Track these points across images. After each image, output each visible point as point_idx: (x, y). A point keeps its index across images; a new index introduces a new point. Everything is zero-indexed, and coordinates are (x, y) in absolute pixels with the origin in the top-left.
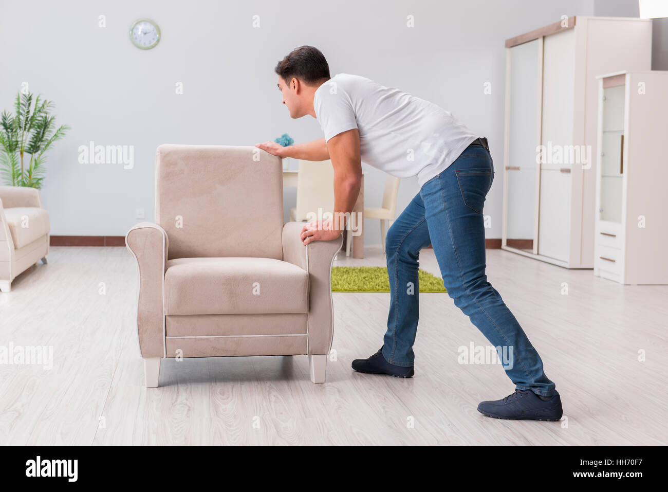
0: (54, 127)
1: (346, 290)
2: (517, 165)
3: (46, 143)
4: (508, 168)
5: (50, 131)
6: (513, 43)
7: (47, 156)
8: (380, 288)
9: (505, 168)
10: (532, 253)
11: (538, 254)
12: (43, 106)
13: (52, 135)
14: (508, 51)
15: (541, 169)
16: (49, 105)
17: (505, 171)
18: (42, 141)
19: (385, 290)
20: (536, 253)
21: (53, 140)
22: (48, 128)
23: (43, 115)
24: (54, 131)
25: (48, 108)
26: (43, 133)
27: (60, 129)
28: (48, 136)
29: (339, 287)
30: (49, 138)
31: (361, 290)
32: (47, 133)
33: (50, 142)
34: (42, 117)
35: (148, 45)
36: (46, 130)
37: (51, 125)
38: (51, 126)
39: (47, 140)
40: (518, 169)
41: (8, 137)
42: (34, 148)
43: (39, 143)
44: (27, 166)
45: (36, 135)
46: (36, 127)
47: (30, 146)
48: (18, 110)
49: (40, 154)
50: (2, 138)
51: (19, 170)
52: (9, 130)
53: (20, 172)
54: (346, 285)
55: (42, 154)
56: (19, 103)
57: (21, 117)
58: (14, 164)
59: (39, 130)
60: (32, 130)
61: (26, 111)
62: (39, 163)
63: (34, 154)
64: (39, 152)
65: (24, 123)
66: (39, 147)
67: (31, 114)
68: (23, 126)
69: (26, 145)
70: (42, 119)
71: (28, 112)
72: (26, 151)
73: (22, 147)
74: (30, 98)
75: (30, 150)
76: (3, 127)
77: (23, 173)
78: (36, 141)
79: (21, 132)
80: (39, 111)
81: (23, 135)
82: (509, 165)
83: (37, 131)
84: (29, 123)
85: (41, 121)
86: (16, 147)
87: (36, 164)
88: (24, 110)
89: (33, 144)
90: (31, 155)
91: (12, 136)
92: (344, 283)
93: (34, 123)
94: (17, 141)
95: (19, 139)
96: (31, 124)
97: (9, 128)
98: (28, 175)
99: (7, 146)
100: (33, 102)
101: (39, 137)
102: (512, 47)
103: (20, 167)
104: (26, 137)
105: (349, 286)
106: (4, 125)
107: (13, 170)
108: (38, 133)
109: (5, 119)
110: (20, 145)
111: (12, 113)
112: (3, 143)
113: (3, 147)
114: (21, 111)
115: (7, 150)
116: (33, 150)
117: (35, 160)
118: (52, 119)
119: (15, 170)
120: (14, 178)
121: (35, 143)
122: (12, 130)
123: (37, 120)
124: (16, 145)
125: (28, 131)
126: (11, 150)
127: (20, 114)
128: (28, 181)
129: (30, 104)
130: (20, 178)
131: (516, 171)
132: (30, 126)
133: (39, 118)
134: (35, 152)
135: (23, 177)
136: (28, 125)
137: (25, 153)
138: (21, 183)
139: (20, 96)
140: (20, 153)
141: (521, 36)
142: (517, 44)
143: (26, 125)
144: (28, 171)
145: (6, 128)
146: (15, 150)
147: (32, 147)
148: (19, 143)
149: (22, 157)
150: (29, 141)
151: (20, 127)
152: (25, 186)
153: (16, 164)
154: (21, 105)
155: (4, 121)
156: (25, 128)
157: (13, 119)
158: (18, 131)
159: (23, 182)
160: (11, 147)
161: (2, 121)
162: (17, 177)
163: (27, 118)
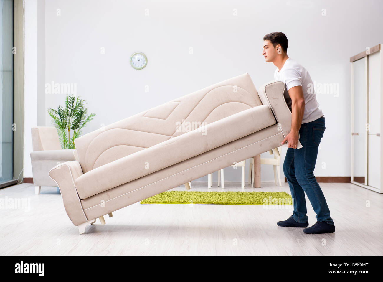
0: (87, 115)
1: (235, 203)
2: (357, 132)
3: (82, 124)
4: (353, 134)
5: (85, 117)
6: (354, 60)
7: (83, 131)
8: (255, 202)
9: (351, 134)
10: (364, 185)
12: (80, 103)
13: (86, 119)
14: (352, 64)
15: (368, 134)
16: (84, 102)
17: (352, 136)
18: (80, 122)
19: (257, 203)
20: (367, 185)
21: (86, 122)
24: (87, 117)
25: (83, 104)
26: (80, 118)
27: (90, 116)
28: (83, 119)
29: (231, 202)
30: (84, 121)
31: (243, 203)
34: (80, 109)
35: (140, 67)
36: (82, 116)
37: (85, 113)
38: (84, 114)
39: (83, 122)
40: (358, 134)
41: (62, 121)
42: (76, 126)
43: (79, 124)
44: (71, 137)
45: (77, 119)
46: (77, 115)
47: (73, 126)
48: (67, 105)
49: (79, 130)
50: (58, 121)
51: (67, 139)
52: (62, 117)
53: (68, 139)
54: (235, 201)
55: (80, 130)
56: (67, 102)
57: (69, 109)
58: (64, 135)
59: (78, 116)
60: (74, 116)
61: (71, 106)
62: (78, 135)
63: (75, 130)
64: (78, 129)
65: (70, 113)
66: (78, 126)
67: (74, 107)
68: (70, 114)
69: (71, 125)
70: (80, 110)
71: (73, 106)
72: (71, 128)
73: (69, 126)
74: (74, 99)
75: (73, 127)
76: (59, 115)
77: (69, 140)
78: (77, 122)
79: (69, 117)
80: (78, 106)
81: (70, 119)
82: (353, 132)
83: (77, 117)
84: (73, 112)
85: (80, 111)
86: (66, 126)
87: (76, 135)
88: (70, 106)
89: (75, 124)
90: (74, 130)
91: (64, 120)
92: (235, 200)
93: (75, 112)
94: (66, 123)
95: (67, 122)
96: (74, 113)
97: (62, 115)
98: (72, 141)
99: (61, 125)
100: (75, 101)
101: (78, 120)
102: (354, 62)
103: (68, 137)
104: (71, 120)
105: (238, 201)
106: (59, 113)
107: (64, 139)
108: (78, 118)
109: (59, 110)
110: (68, 125)
111: (64, 107)
112: (59, 124)
113: (58, 126)
114: (68, 106)
115: (60, 127)
116: (75, 128)
117: (76, 133)
118: (85, 110)
119: (65, 139)
120: (64, 143)
121: (76, 123)
122: (64, 116)
123: (77, 111)
124: (66, 124)
125: (72, 117)
126: (63, 128)
127: (68, 107)
128: (72, 145)
129: (73, 102)
130: (68, 143)
131: (357, 136)
132: (73, 114)
133: (78, 110)
134: (76, 129)
135: (69, 142)
136: (72, 114)
137: (70, 129)
138: (68, 146)
139: (68, 98)
140: (68, 129)
141: (357, 55)
142: (355, 60)
143: (71, 113)
144: (72, 140)
145: (60, 116)
146: (65, 127)
147: (74, 126)
148: (67, 123)
149: (69, 131)
150: (73, 123)
151: (68, 115)
152: (70, 148)
153: (65, 135)
154: (68, 103)
155: (59, 112)
156: (71, 116)
157: (64, 110)
158: (67, 117)
159: (70, 146)
160: (63, 126)
161: (58, 112)
162: (66, 143)
163: (72, 110)
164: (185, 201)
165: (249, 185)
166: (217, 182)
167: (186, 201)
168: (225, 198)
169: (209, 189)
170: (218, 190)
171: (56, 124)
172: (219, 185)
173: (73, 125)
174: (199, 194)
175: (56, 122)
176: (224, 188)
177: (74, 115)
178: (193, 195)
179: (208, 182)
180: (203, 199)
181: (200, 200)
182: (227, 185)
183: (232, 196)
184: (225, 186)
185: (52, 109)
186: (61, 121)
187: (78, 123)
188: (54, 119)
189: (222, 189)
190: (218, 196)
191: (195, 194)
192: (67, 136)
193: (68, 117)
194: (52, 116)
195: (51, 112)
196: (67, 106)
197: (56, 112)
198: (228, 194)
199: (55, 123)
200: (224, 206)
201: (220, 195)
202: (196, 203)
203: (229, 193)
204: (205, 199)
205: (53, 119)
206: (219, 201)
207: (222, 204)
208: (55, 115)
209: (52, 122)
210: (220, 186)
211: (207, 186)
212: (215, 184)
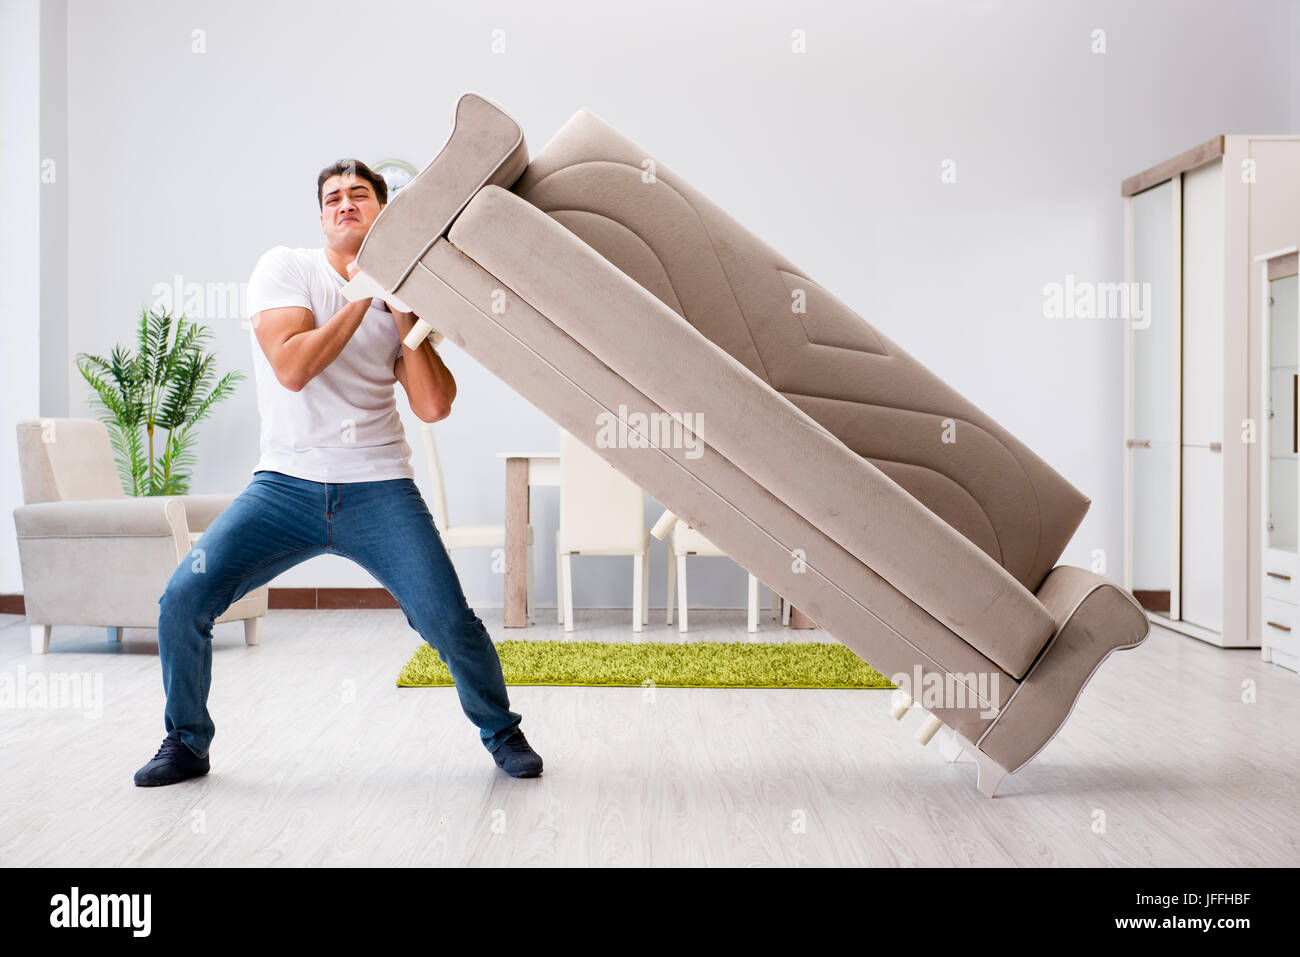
0: (212, 376)
1: (722, 684)
2: (1145, 438)
3: (198, 407)
4: (1131, 444)
5: (205, 384)
6: (1137, 189)
7: (199, 432)
8: (791, 679)
9: (1125, 444)
10: (1168, 618)
11: (1181, 619)
12: (190, 335)
13: (210, 390)
14: (1127, 201)
15: (1182, 445)
16: (201, 333)
17: (1126, 449)
18: (190, 404)
19: (800, 683)
20: (1178, 618)
21: (211, 402)
22: (200, 378)
23: (190, 352)
24: (214, 384)
25: (200, 339)
26: (191, 388)
27: (224, 380)
28: (201, 393)
29: (710, 678)
30: (204, 398)
31: (751, 683)
32: (198, 389)
33: (206, 405)
34: (189, 357)
36: (196, 382)
37: (207, 371)
38: (205, 375)
39: (200, 400)
40: (1147, 445)
41: (125, 397)
42: (174, 416)
43: (184, 408)
44: (159, 453)
45: (176, 391)
46: (178, 376)
47: (165, 414)
48: (143, 343)
49: (185, 430)
50: (113, 399)
51: (144, 460)
52: (126, 383)
53: (147, 463)
54: (725, 674)
55: (190, 429)
56: (145, 332)
57: (150, 358)
58: (135, 449)
59: (182, 382)
60: (169, 382)
61: (159, 345)
62: (183, 445)
63: (174, 429)
64: (184, 425)
65: (155, 370)
66: (183, 415)
67: (168, 351)
68: (153, 374)
69: (158, 412)
70: (188, 361)
71: (163, 348)
72: (157, 424)
73: (150, 415)
74: (167, 321)
75: (166, 421)
76: (114, 378)
77: (152, 466)
78: (177, 403)
79: (150, 386)
80: (183, 346)
81: (153, 392)
82: (1133, 438)
83: (179, 384)
84: (165, 368)
85: (188, 365)
86: (140, 416)
87: (176, 448)
88: (155, 345)
89: (171, 410)
90: (167, 431)
91: (132, 394)
92: (725, 670)
93: (173, 368)
94: (141, 404)
95: (145, 401)
96: (169, 370)
97: (126, 379)
98: (162, 469)
99: (122, 414)
100: (173, 328)
101: (183, 397)
102: (1134, 195)
103: (146, 454)
104: (158, 396)
105: (732, 677)
106: (117, 372)
107: (134, 461)
108: (181, 388)
109: (117, 361)
110: (147, 412)
111: (132, 350)
112: (115, 408)
113: (114, 417)
114: (149, 346)
115: (120, 421)
116: (171, 422)
117: (174, 440)
118: (207, 361)
119: (137, 459)
120: (134, 476)
121: (174, 407)
122: (132, 382)
123: (180, 362)
124: (140, 411)
125: (163, 384)
126: (128, 422)
127: (147, 351)
128: (162, 483)
129: (166, 332)
130: (147, 475)
131: (1144, 450)
132: (166, 374)
133: (183, 360)
134: (176, 425)
135: (151, 472)
136: (162, 373)
137: (156, 428)
138: (148, 485)
139: (149, 319)
140: (146, 426)
141: (1145, 173)
142: (1141, 189)
143: (158, 372)
144: (161, 463)
145: (121, 380)
146: (137, 421)
147: (169, 416)
148: (145, 407)
149: (151, 434)
150: (164, 404)
151: (147, 377)
152: (155, 492)
153: (137, 448)
154: (149, 335)
155: (115, 366)
156: (157, 379)
157: (134, 361)
158: (144, 384)
159: (152, 483)
160: (130, 416)
161: (112, 366)
162: (142, 473)
163: (162, 359)
164: (552, 678)
165: (774, 619)
166: (666, 610)
167: (556, 677)
168: (691, 665)
169: (638, 635)
170: (667, 638)
171: (104, 407)
172: (670, 621)
173: (165, 411)
174: (600, 653)
175: (105, 402)
176: (688, 632)
177: (167, 377)
178: (578, 656)
179: (632, 609)
180: (613, 669)
181: (603, 672)
182: (697, 620)
183: (715, 660)
184: (691, 622)
185: (93, 358)
186: (122, 399)
187: (182, 405)
188: (99, 390)
189: (682, 635)
190: (664, 658)
191: (586, 650)
192: (144, 452)
193: (148, 386)
194: (92, 382)
195: (87, 368)
196: (145, 346)
197: (106, 366)
198: (701, 650)
199: (103, 405)
200: (685, 692)
201: (671, 655)
202: (589, 682)
203: (704, 647)
204: (621, 669)
205: (96, 391)
206: (667, 675)
207: (680, 684)
208: (102, 378)
209: (92, 402)
210: (676, 622)
211: (629, 622)
212: (657, 618)
